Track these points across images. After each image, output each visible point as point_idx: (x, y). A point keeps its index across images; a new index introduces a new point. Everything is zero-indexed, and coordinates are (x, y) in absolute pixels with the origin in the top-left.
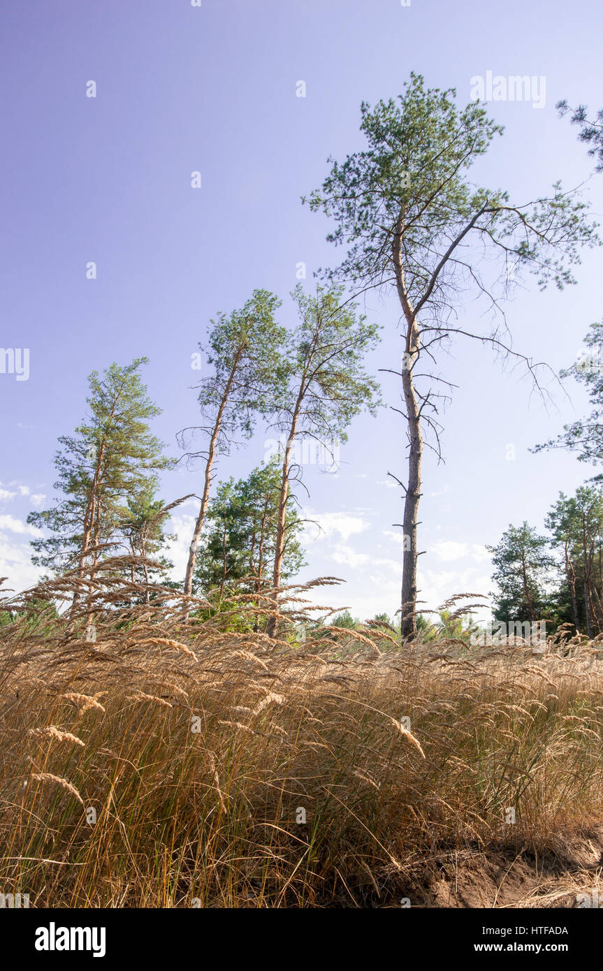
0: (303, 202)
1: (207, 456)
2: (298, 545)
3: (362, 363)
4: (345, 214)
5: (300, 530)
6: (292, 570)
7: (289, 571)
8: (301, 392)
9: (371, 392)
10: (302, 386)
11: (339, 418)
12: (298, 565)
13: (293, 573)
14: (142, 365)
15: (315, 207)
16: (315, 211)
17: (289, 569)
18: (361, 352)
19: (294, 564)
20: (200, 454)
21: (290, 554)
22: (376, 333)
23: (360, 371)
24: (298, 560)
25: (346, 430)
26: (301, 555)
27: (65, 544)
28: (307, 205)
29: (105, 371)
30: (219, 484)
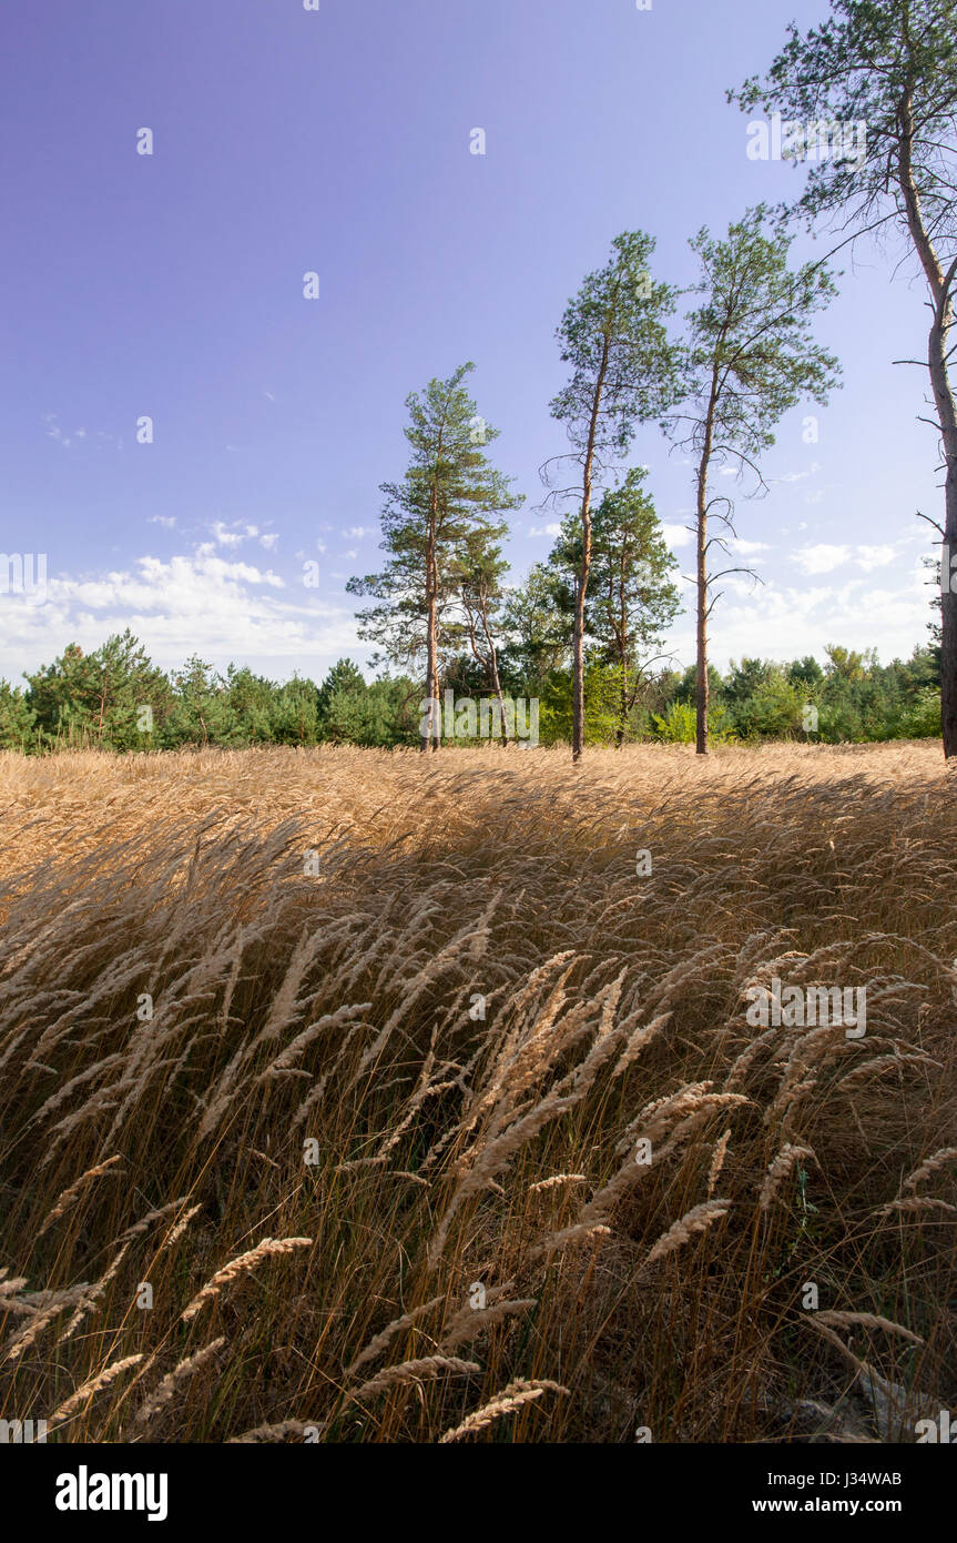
0: (729, 99)
1: (582, 493)
2: (672, 588)
3: (808, 331)
4: (799, 110)
5: (673, 568)
6: (663, 621)
7: (659, 621)
8: (713, 391)
9: (822, 370)
10: (714, 383)
11: (761, 415)
12: (672, 613)
13: (664, 624)
14: (467, 375)
15: (748, 106)
16: (749, 112)
17: (660, 619)
18: (805, 316)
19: (665, 613)
20: (570, 492)
21: (660, 600)
22: (830, 283)
23: (806, 345)
24: (671, 607)
25: (773, 430)
26: (676, 600)
27: (393, 614)
28: (736, 102)
29: (424, 391)
30: (564, 517)
